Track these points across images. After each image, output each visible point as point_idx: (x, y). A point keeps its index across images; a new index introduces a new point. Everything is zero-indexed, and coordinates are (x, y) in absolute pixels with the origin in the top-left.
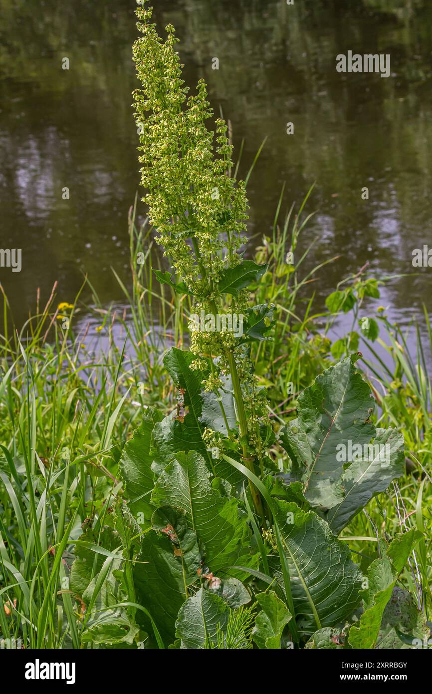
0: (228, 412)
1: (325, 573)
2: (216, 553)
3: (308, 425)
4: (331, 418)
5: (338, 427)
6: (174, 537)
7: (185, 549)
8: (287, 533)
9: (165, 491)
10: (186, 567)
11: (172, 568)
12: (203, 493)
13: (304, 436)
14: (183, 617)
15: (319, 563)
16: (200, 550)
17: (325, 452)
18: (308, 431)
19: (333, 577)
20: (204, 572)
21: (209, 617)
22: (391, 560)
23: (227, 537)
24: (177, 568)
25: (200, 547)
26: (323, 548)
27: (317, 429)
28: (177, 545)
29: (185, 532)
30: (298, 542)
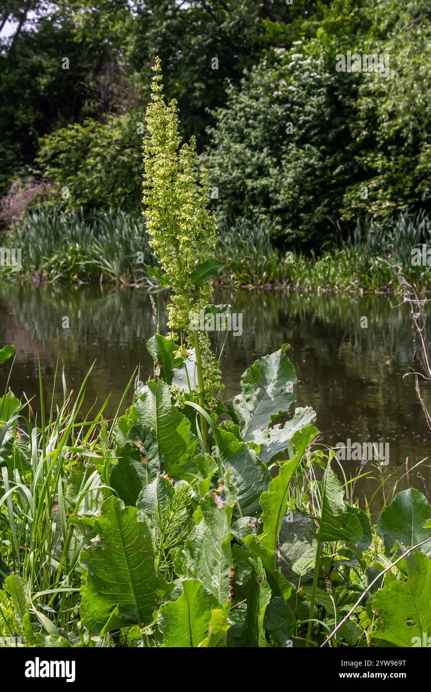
0: (192, 381)
1: (250, 487)
2: (172, 463)
3: (248, 396)
4: (265, 390)
5: (271, 396)
6: (142, 449)
7: (149, 458)
8: (225, 458)
9: (138, 414)
10: (149, 471)
11: (139, 473)
12: (166, 411)
13: (244, 404)
14: (142, 498)
15: (247, 479)
16: (160, 458)
17: (259, 412)
18: (248, 400)
19: (256, 490)
20: (161, 473)
21: (161, 496)
22: (294, 445)
23: (181, 452)
24: (142, 473)
25: (160, 455)
26: (250, 470)
27: (255, 398)
28: (144, 455)
29: (150, 445)
30: (232, 464)
